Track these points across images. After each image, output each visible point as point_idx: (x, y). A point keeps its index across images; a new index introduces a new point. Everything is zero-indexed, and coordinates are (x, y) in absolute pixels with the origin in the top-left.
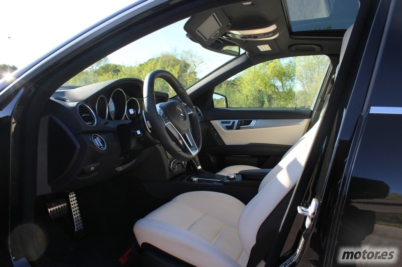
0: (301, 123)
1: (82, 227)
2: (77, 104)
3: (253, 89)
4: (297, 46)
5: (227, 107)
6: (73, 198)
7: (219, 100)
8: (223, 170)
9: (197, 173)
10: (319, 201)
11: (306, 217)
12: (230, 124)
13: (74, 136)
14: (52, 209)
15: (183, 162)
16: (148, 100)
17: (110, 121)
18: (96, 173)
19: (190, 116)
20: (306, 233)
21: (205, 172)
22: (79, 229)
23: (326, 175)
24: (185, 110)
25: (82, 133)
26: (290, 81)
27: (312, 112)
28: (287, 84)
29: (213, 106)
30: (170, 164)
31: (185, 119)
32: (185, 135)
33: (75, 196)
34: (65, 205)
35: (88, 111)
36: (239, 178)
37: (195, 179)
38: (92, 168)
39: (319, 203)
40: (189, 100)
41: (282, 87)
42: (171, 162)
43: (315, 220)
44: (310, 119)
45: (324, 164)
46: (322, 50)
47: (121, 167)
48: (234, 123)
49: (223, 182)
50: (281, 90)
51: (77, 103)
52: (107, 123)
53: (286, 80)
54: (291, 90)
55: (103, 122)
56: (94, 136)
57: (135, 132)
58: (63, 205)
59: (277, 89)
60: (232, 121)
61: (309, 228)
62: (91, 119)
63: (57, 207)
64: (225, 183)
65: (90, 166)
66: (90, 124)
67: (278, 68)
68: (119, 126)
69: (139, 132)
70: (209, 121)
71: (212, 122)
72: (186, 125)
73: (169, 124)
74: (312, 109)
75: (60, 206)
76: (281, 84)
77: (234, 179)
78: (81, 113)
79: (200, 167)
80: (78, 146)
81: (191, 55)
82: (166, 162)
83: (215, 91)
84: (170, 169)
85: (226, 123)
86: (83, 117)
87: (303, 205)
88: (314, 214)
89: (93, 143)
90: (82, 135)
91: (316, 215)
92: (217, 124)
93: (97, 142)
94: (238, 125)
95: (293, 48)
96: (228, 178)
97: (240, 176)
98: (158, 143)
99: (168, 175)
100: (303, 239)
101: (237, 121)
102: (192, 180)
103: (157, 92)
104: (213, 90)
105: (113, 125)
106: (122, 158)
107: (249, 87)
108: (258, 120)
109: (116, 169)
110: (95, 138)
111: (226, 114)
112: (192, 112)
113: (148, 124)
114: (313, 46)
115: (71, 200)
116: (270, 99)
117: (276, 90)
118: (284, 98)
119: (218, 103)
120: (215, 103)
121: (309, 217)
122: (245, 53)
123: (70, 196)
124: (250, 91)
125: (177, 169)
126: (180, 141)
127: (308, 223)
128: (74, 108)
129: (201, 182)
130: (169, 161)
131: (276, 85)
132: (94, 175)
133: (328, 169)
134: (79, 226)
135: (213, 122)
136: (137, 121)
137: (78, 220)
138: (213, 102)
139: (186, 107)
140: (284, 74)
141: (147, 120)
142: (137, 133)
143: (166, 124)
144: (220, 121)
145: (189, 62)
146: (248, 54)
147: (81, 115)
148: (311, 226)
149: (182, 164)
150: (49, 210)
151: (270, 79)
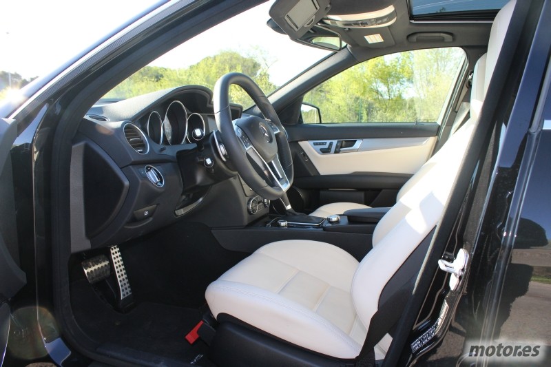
0: (425, 142)
1: (130, 294)
2: (123, 125)
3: (348, 96)
4: (419, 35)
5: (320, 122)
6: (115, 254)
7: (308, 113)
8: (318, 209)
9: (285, 215)
10: (469, 252)
11: (450, 274)
12: (326, 146)
13: (121, 168)
14: (89, 270)
15: (266, 200)
16: (221, 116)
17: (166, 147)
18: (151, 219)
19: (277, 136)
20: (450, 296)
21: (296, 213)
22: (126, 296)
23: (479, 217)
24: (270, 129)
25: (131, 165)
26: (398, 85)
27: (439, 127)
28: (394, 88)
29: (302, 122)
30: (248, 204)
31: (271, 141)
32: (271, 162)
33: (119, 251)
34: (107, 263)
35: (136, 134)
36: (345, 221)
37: (283, 224)
38: (146, 213)
39: (471, 255)
40: (273, 113)
41: (387, 93)
42: (249, 201)
43: (465, 278)
44: (437, 137)
45: (475, 201)
46: (454, 39)
47: (182, 210)
48: (331, 144)
49: (322, 227)
50: (386, 97)
51: (122, 122)
52: (162, 150)
53: (393, 82)
54: (400, 96)
55: (158, 147)
56: (147, 168)
57: (202, 160)
58: (103, 264)
59: (381, 95)
60: (328, 142)
61: (455, 290)
62: (142, 145)
63: (96, 267)
64: (325, 229)
65: (143, 209)
66: (140, 152)
67: (380, 66)
68: (179, 153)
69: (209, 161)
70: (297, 142)
71: (300, 143)
72: (272, 149)
73: (249, 149)
74: (439, 123)
75: (100, 266)
76: (386, 89)
77: (337, 222)
78: (128, 137)
79: (289, 207)
80: (127, 183)
81: (261, 51)
82: (244, 200)
83: (304, 101)
84: (248, 210)
85: (320, 144)
86: (131, 143)
87: (444, 259)
88: (463, 270)
89: (146, 178)
90: (131, 167)
91: (466, 272)
92: (307, 146)
93: (152, 176)
94: (337, 147)
95: (414, 38)
96: (329, 221)
97: (346, 218)
98: (234, 176)
99: (246, 219)
100: (446, 306)
101: (335, 142)
102: (279, 226)
103: (233, 105)
104: (302, 99)
105: (171, 151)
106: (184, 197)
107: (343, 94)
108: (364, 140)
109: (176, 212)
110: (149, 170)
111: (319, 133)
112: (279, 131)
113: (222, 150)
114: (442, 34)
115: (113, 256)
116: (370, 110)
117: (380, 97)
118: (391, 107)
119: (307, 117)
120: (303, 117)
121: (456, 275)
122: (346, 47)
123: (112, 252)
124: (343, 99)
125: (259, 210)
126: (266, 172)
127: (454, 283)
128: (118, 130)
129: (293, 227)
130: (247, 199)
131: (380, 89)
132: (147, 222)
133: (482, 208)
134: (125, 291)
135: (302, 144)
136: (206, 145)
137: (125, 284)
138: (301, 117)
139: (271, 124)
140: (390, 75)
141: (220, 143)
142: (206, 162)
143: (247, 149)
144: (312, 142)
145: (259, 60)
146: (350, 48)
147: (128, 139)
148: (459, 287)
149: (264, 202)
150: (86, 271)
151: (370, 82)
